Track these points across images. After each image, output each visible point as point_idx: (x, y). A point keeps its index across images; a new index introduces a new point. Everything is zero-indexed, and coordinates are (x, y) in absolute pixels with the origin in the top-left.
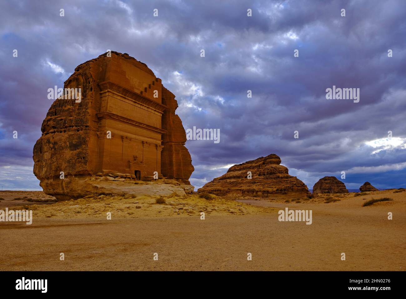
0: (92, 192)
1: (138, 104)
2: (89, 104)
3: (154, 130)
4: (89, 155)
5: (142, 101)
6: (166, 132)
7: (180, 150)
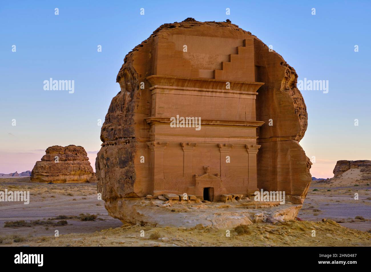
1: (206, 92)
2: (134, 109)
3: (237, 125)
4: (136, 174)
5: (213, 86)
6: (263, 123)
7: (289, 150)
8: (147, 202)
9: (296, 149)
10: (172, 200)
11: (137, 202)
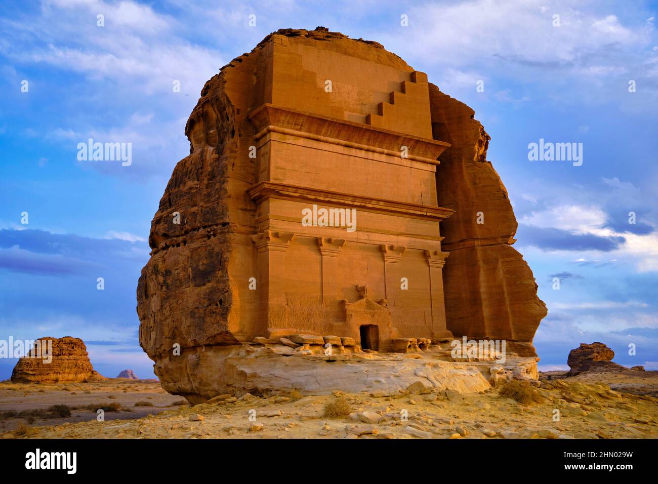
0: (235, 387)
1: (358, 150)
2: (227, 169)
3: (412, 212)
4: (231, 294)
5: (369, 140)
6: (453, 213)
7: (500, 260)
8: (259, 350)
9: (511, 259)
10: (311, 345)
11: (233, 352)
